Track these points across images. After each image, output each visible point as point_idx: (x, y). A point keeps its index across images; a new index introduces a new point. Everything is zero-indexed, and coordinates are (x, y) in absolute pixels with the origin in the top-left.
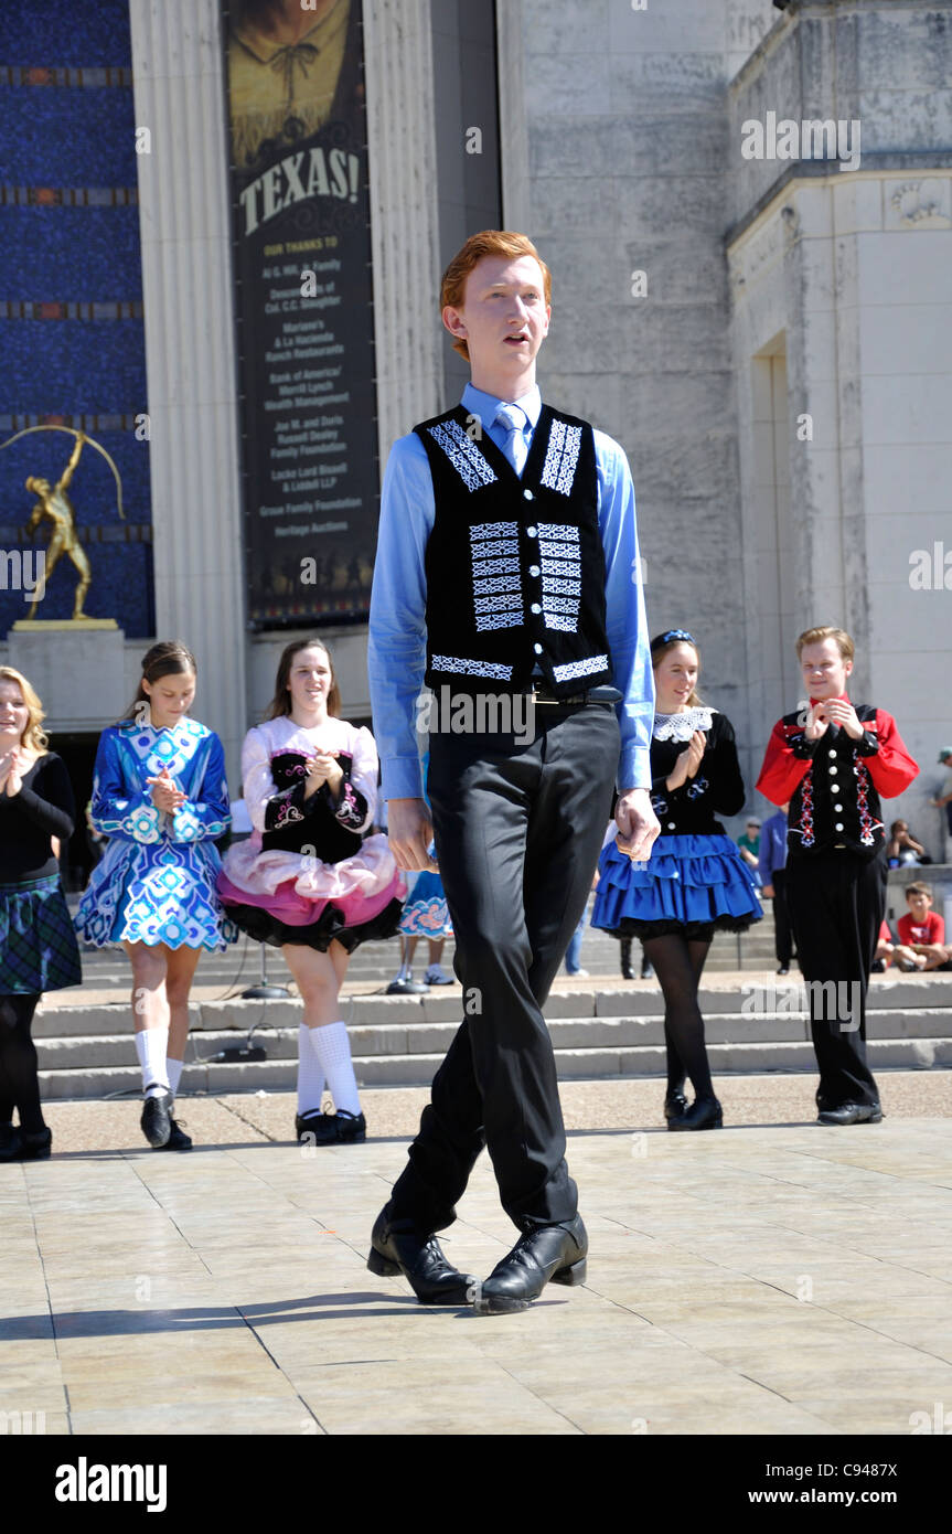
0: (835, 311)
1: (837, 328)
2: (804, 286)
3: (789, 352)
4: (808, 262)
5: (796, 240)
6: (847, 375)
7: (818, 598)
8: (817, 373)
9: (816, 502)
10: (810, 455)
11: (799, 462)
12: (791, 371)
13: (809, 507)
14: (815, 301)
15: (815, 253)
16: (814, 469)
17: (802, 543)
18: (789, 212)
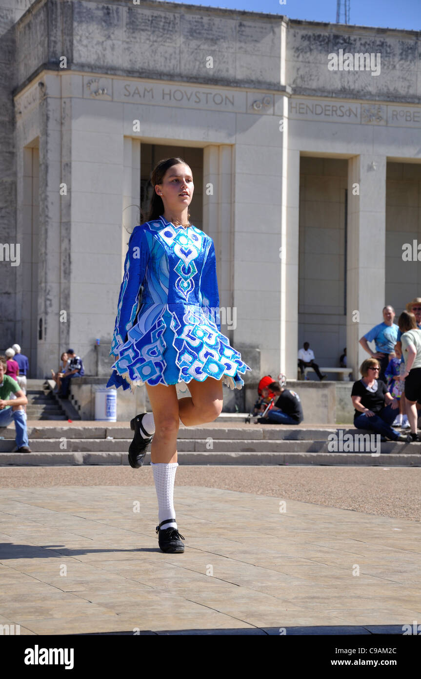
0: (61, 131)
1: (62, 139)
2: (48, 118)
3: (40, 147)
4: (50, 108)
5: (45, 97)
6: (65, 160)
7: (49, 257)
8: (52, 157)
9: (50, 215)
10: (48, 194)
11: (43, 196)
12: (41, 156)
13: (47, 216)
14: (52, 125)
15: (53, 104)
16: (50, 199)
17: (43, 232)
18: (42, 84)
